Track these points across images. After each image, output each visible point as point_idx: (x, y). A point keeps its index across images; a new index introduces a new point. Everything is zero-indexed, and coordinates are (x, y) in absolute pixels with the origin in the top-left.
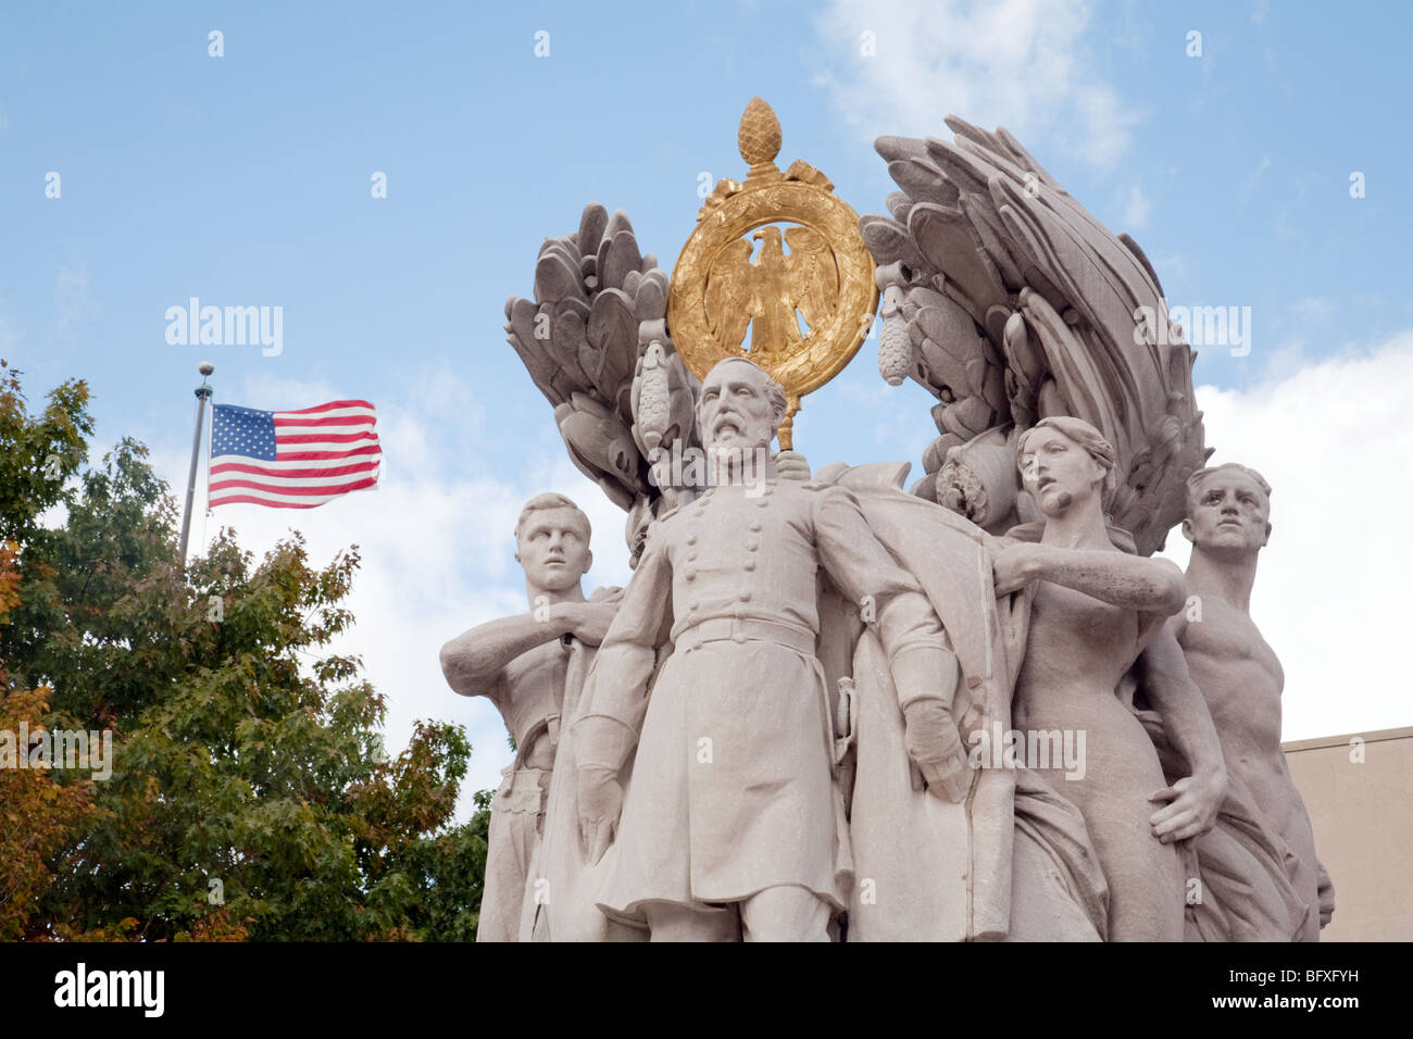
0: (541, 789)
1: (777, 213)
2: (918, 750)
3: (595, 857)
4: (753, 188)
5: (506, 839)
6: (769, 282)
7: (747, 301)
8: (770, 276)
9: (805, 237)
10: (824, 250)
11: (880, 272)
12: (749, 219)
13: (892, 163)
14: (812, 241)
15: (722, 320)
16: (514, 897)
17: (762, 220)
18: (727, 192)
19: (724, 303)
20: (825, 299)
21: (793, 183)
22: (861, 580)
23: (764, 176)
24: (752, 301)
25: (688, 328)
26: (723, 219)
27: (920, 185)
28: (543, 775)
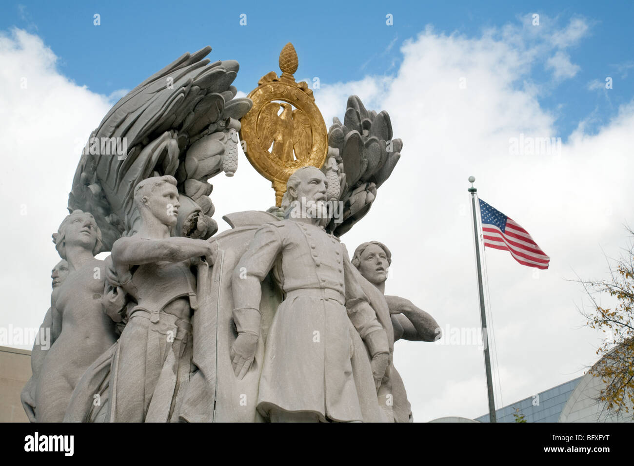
0: (177, 327)
1: (293, 100)
2: (377, 373)
3: (241, 375)
4: (285, 83)
5: (157, 345)
6: (288, 129)
7: (275, 132)
8: (289, 127)
9: (303, 117)
10: (309, 127)
11: (331, 149)
12: (282, 96)
13: (350, 108)
14: (305, 120)
15: (263, 135)
16: (155, 375)
17: (286, 99)
18: (274, 78)
19: (265, 127)
20: (306, 149)
21: (301, 90)
22: (356, 290)
23: (290, 80)
24: (277, 133)
25: (251, 131)
26: (273, 91)
27: (353, 122)
28: (178, 320)
